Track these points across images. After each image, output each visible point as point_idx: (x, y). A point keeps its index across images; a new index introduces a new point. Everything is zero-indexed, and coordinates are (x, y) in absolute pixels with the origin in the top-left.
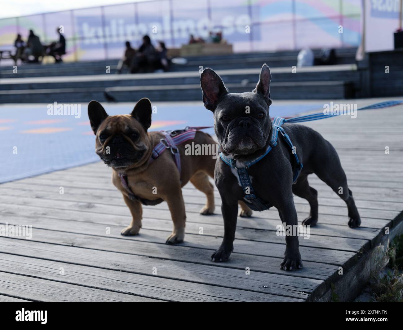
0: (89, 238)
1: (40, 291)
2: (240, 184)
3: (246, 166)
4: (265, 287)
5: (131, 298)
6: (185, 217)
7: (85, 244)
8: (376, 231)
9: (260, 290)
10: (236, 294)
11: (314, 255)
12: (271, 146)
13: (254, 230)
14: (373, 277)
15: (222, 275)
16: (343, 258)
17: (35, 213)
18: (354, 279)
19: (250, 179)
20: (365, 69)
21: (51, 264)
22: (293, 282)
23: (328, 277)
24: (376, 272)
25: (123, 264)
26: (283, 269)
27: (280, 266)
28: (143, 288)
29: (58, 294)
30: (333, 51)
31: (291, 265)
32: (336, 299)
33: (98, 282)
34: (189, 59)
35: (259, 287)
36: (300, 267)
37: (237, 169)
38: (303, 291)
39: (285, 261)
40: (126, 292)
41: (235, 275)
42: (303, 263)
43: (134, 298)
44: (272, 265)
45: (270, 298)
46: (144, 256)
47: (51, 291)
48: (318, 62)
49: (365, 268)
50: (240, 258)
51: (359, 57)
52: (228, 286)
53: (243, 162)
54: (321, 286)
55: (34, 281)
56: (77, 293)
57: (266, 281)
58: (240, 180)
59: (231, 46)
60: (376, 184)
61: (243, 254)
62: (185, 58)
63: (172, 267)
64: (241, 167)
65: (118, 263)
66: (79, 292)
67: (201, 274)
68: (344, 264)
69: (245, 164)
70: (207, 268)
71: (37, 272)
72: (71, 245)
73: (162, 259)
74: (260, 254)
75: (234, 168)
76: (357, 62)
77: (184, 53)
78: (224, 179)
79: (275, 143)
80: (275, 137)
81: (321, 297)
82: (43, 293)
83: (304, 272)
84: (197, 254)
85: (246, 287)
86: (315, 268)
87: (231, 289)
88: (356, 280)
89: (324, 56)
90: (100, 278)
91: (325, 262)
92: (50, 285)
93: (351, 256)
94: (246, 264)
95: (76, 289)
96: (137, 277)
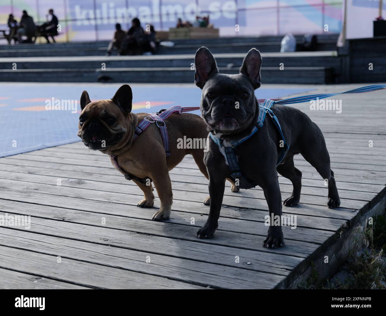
0: (79, 213)
1: (32, 264)
2: (227, 163)
3: (233, 146)
4: (248, 263)
5: (120, 271)
6: (171, 195)
7: (76, 219)
8: (355, 211)
9: (243, 266)
10: (221, 270)
11: (295, 234)
12: (257, 127)
13: (238, 208)
14: (351, 255)
15: (207, 252)
16: (323, 237)
17: (27, 188)
18: (333, 257)
19: (237, 158)
20: (345, 56)
21: (42, 237)
22: (275, 260)
23: (308, 255)
24: (354, 251)
25: (111, 238)
26: (266, 246)
27: (263, 243)
28: (131, 263)
29: (49, 267)
30: (315, 37)
31: (273, 242)
32: (316, 276)
33: (88, 256)
34: (176, 42)
35: (243, 264)
36: (281, 245)
37: (224, 148)
38: (284, 268)
39: (268, 239)
40: (115, 266)
41: (219, 251)
42: (285, 240)
43: (123, 272)
44: (255, 242)
45: (253, 275)
46: (132, 231)
47: (43, 264)
48: (300, 47)
49: (344, 247)
50: (225, 235)
51: (340, 44)
52: (212, 262)
53: (230, 141)
54: (301, 263)
55: (25, 254)
56: (68, 266)
57: (249, 258)
58: (228, 159)
59: (217, 31)
60: (355, 166)
61: (228, 231)
62: (172, 41)
63: (159, 243)
64: (228, 147)
65: (107, 238)
66: (69, 265)
67: (187, 250)
68: (324, 243)
69: (231, 143)
70: (193, 244)
71: (29, 245)
72: (62, 219)
73: (149, 234)
74: (243, 231)
75: (221, 146)
76: (338, 49)
77: (172, 36)
78: (213, 157)
79: (261, 124)
80: (262, 118)
81: (302, 274)
82: (35, 265)
83: (286, 250)
84: (183, 231)
85: (230, 263)
86: (296, 246)
87: (215, 265)
88: (335, 258)
89: (306, 42)
90: (89, 252)
91: (306, 240)
92: (41, 258)
93: (330, 236)
94: (230, 241)
95: (67, 262)
96: (125, 252)
